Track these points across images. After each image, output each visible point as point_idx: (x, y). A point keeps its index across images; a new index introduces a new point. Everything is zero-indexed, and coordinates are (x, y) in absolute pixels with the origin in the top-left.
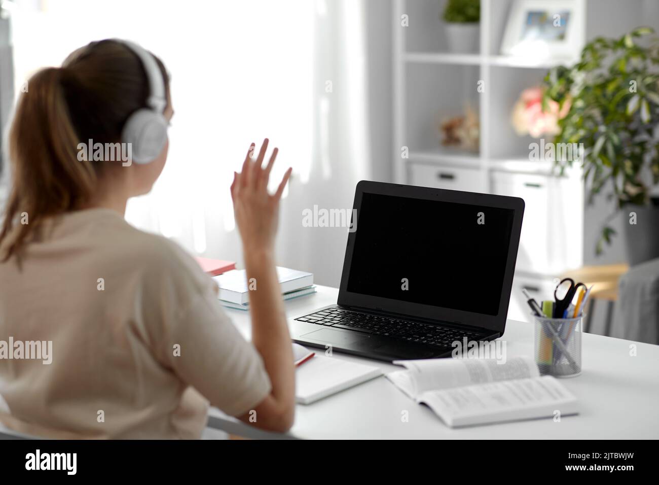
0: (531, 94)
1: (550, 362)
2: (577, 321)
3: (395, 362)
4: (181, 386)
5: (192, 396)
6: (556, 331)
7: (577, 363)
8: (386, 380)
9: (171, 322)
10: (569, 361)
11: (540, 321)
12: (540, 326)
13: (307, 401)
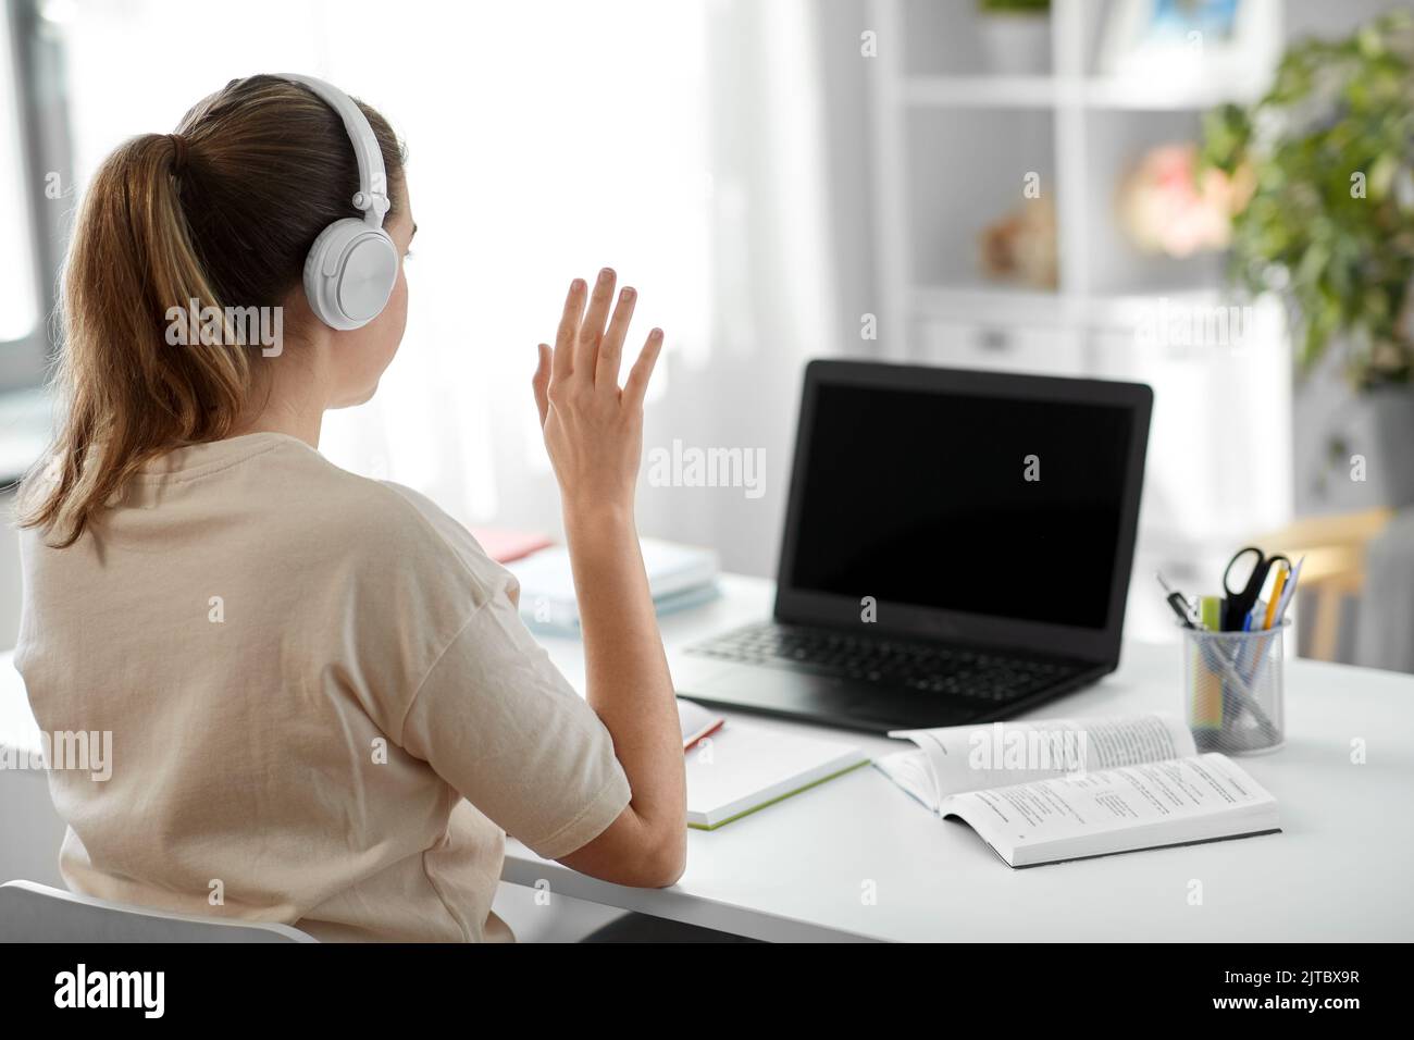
0: (1169, 158)
1: (1218, 724)
2: (1273, 635)
3: (892, 734)
4: (446, 797)
5: (467, 817)
6: (1230, 659)
7: (1276, 725)
8: (875, 771)
9: (418, 666)
10: (1258, 720)
11: (1195, 638)
12: (1194, 649)
13: (711, 822)
